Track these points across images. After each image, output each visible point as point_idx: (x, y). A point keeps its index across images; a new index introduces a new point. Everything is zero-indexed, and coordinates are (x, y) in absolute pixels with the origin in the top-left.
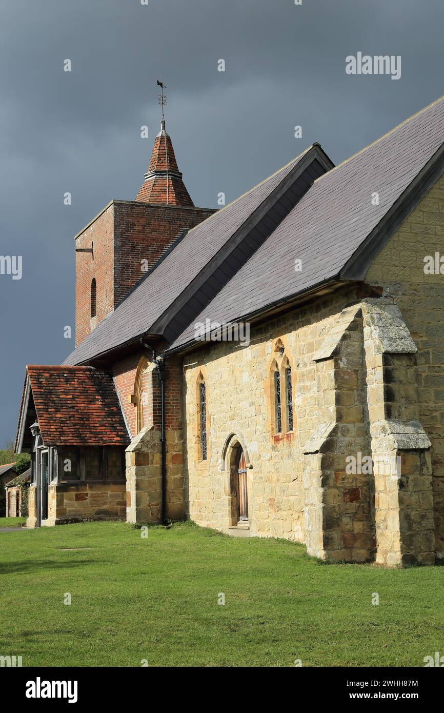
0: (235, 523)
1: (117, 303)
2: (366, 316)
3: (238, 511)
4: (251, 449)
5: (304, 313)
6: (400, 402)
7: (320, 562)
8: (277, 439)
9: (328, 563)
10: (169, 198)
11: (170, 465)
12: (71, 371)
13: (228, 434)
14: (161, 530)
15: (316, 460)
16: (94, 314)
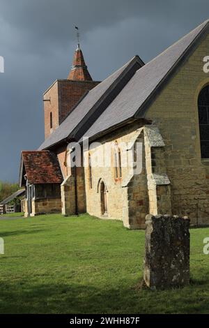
0: (103, 214)
1: (60, 123)
2: (145, 132)
3: (104, 209)
4: (107, 184)
5: (124, 130)
6: (158, 166)
7: (128, 229)
8: (116, 181)
9: (131, 229)
10: (81, 77)
11: (78, 191)
12: (40, 153)
13: (99, 178)
14: (75, 217)
15: (126, 190)
16: (51, 127)
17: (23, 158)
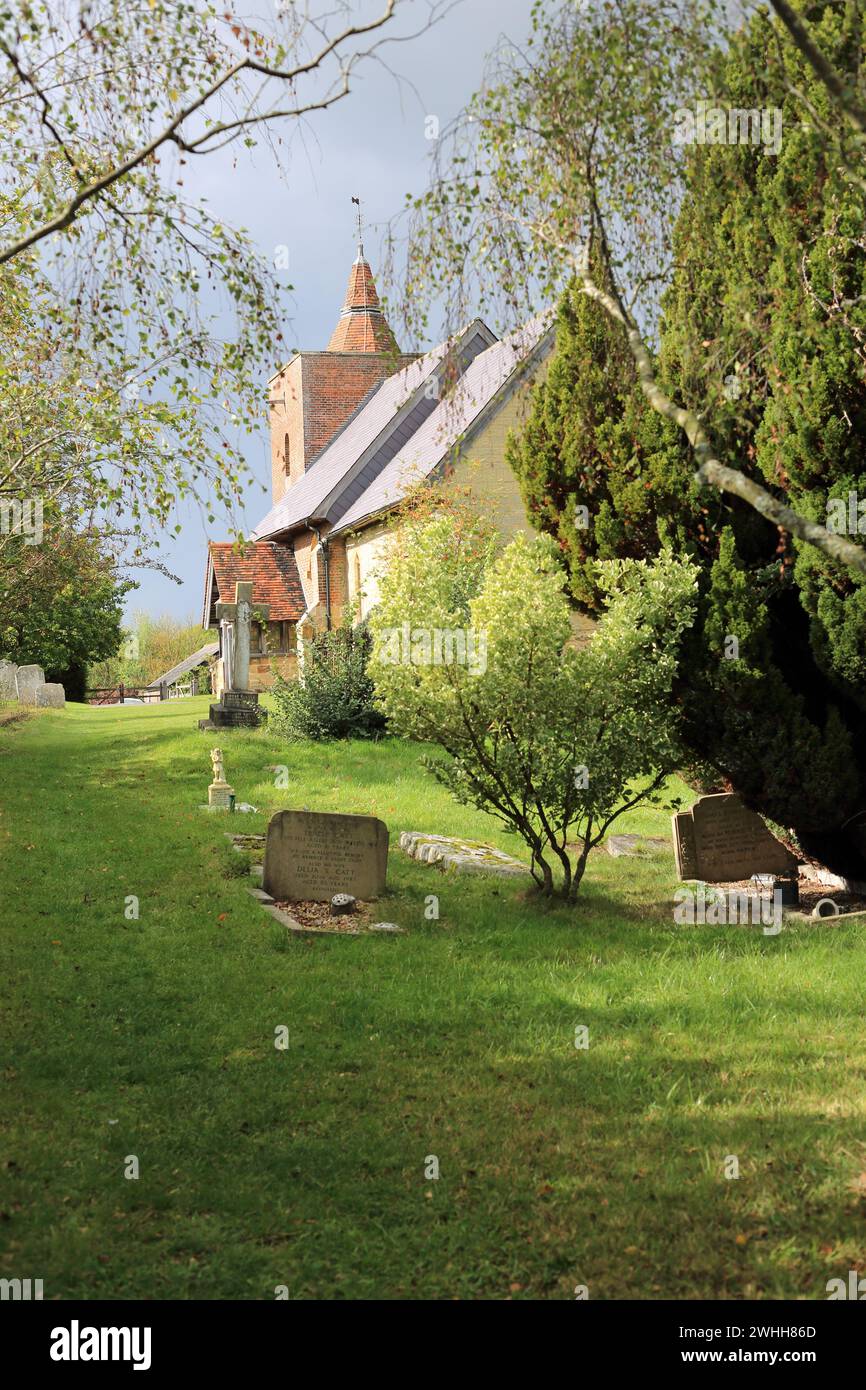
1: (308, 466)
10: (367, 343)
12: (253, 546)
16: (288, 474)
17: (212, 562)
